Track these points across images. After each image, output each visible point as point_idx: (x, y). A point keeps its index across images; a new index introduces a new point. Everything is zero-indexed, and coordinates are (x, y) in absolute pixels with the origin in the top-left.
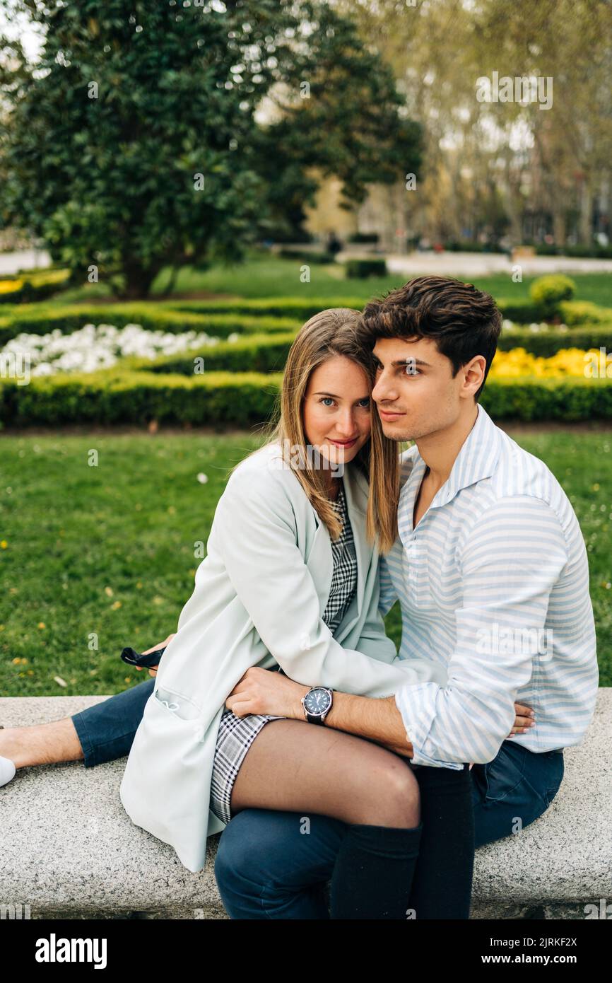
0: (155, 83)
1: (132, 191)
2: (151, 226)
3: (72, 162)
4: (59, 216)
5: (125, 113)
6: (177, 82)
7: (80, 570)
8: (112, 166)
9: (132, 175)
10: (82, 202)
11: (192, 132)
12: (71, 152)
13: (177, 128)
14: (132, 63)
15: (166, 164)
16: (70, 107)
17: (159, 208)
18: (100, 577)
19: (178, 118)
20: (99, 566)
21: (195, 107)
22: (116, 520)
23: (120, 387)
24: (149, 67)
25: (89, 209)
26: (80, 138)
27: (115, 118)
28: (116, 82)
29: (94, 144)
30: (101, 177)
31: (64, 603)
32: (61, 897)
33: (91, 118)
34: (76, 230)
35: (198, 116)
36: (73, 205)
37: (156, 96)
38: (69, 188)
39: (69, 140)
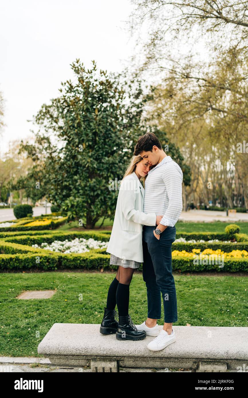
0: (101, 160)
1: (92, 194)
2: (98, 205)
3: (72, 185)
4: (67, 201)
5: (91, 170)
6: (108, 160)
7: (88, 307)
8: (86, 186)
9: (92, 189)
10: (75, 197)
11: (112, 176)
12: (72, 181)
13: (107, 175)
14: (94, 155)
15: (104, 186)
16: (73, 168)
17: (101, 199)
18: (93, 309)
19: (108, 171)
20: (93, 306)
21: (114, 168)
22: (95, 296)
23: (93, 258)
24: (99, 156)
25: (77, 199)
26: (76, 177)
27: (87, 171)
28: (89, 161)
29: (80, 179)
30: (82, 189)
31: (85, 314)
32: (105, 353)
33: (80, 171)
34: (73, 206)
35: (114, 171)
36: (72, 198)
37: (101, 164)
38: (71, 192)
39: (72, 178)
